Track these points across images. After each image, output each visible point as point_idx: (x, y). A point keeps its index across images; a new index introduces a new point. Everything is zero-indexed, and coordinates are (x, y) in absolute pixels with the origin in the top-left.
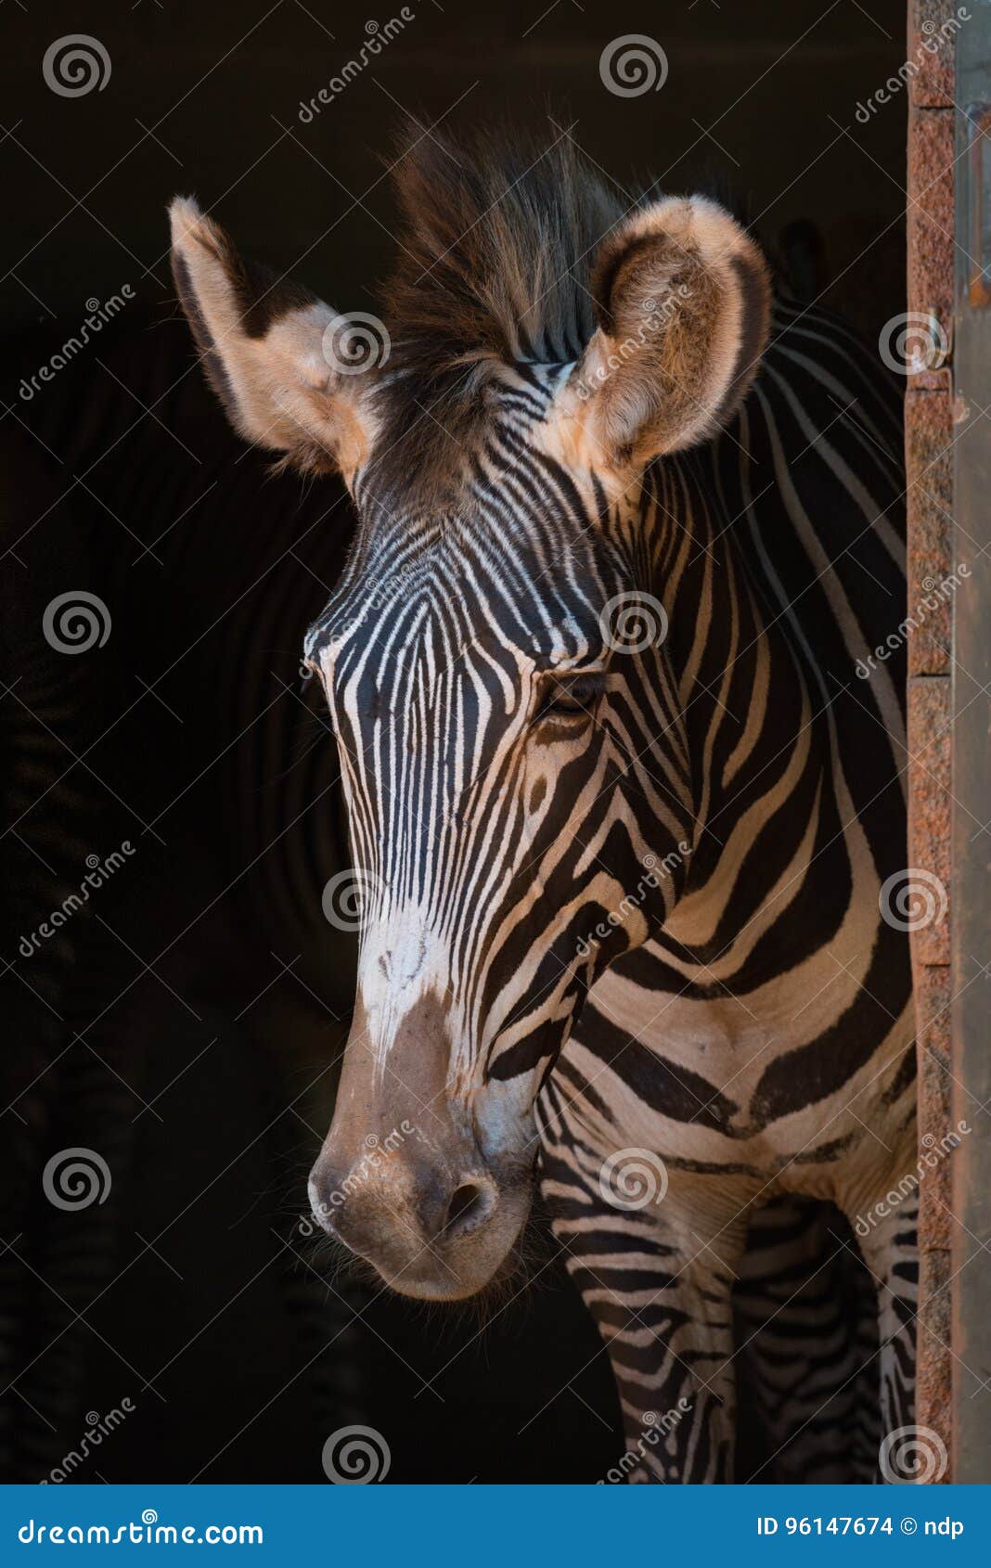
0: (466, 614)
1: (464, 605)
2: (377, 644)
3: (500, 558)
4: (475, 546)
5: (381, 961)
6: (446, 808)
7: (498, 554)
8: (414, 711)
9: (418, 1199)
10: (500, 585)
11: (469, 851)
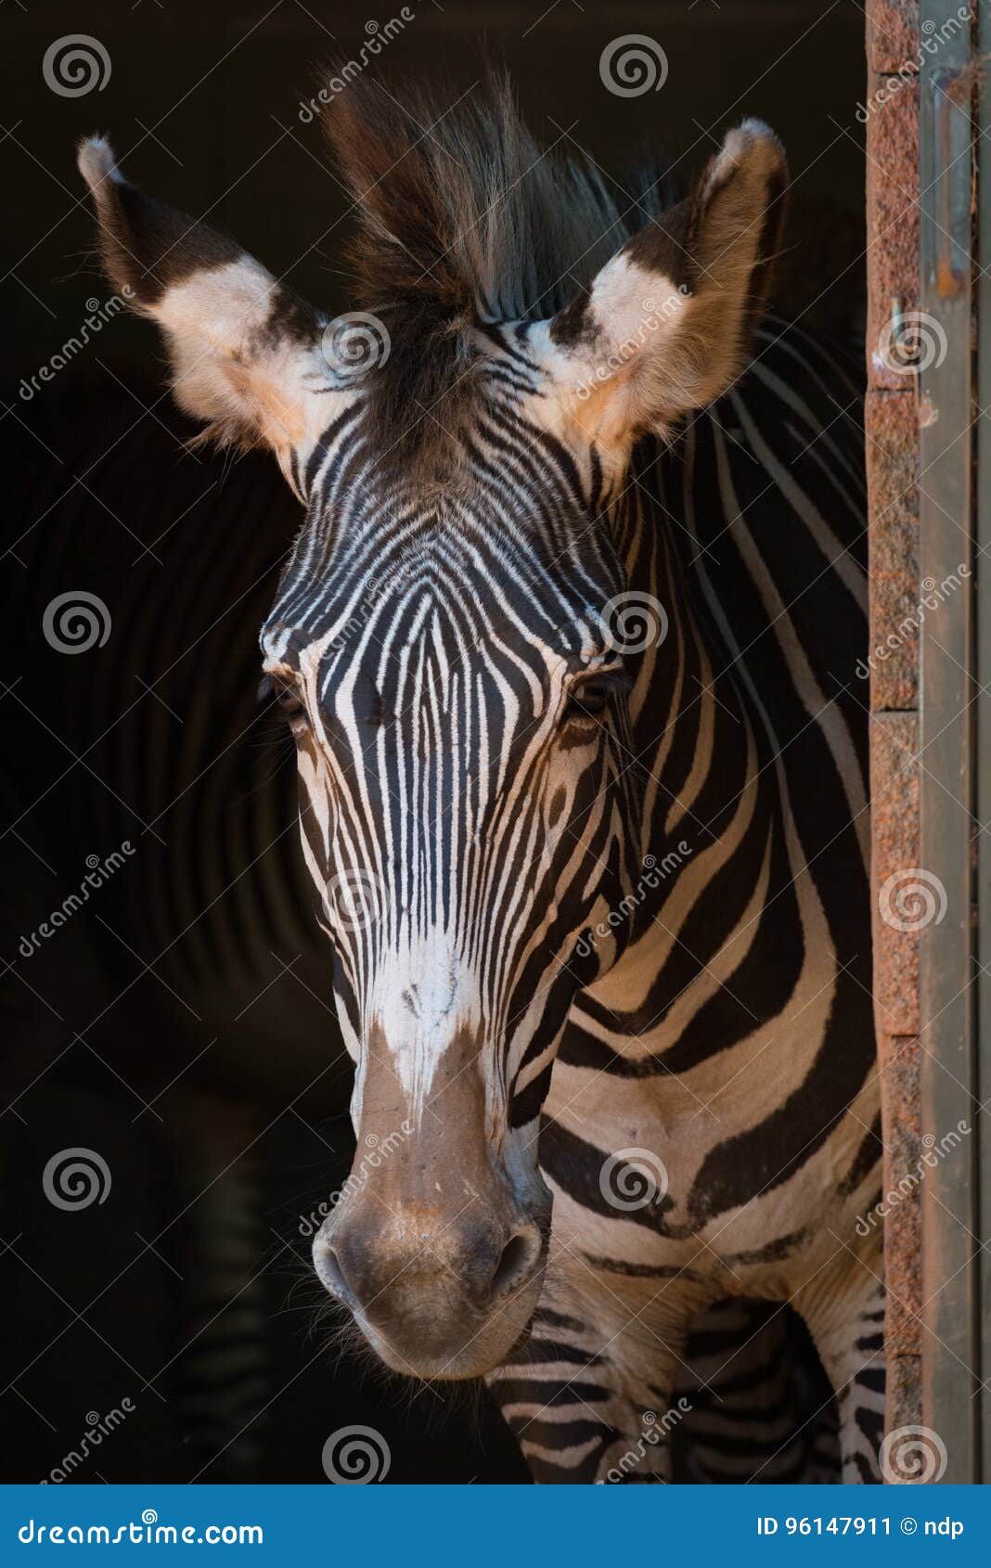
0: (480, 607)
1: (476, 597)
2: (372, 641)
3: (509, 543)
4: (481, 530)
5: (406, 997)
6: (469, 823)
7: (506, 539)
8: (425, 715)
9: (465, 1259)
10: (513, 572)
11: (492, 872)
